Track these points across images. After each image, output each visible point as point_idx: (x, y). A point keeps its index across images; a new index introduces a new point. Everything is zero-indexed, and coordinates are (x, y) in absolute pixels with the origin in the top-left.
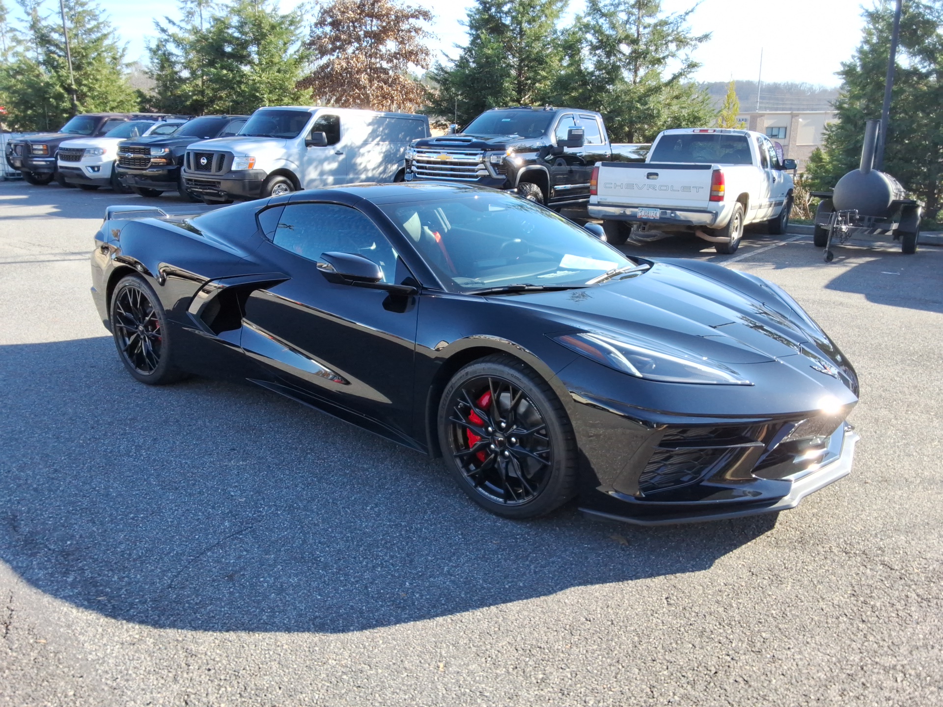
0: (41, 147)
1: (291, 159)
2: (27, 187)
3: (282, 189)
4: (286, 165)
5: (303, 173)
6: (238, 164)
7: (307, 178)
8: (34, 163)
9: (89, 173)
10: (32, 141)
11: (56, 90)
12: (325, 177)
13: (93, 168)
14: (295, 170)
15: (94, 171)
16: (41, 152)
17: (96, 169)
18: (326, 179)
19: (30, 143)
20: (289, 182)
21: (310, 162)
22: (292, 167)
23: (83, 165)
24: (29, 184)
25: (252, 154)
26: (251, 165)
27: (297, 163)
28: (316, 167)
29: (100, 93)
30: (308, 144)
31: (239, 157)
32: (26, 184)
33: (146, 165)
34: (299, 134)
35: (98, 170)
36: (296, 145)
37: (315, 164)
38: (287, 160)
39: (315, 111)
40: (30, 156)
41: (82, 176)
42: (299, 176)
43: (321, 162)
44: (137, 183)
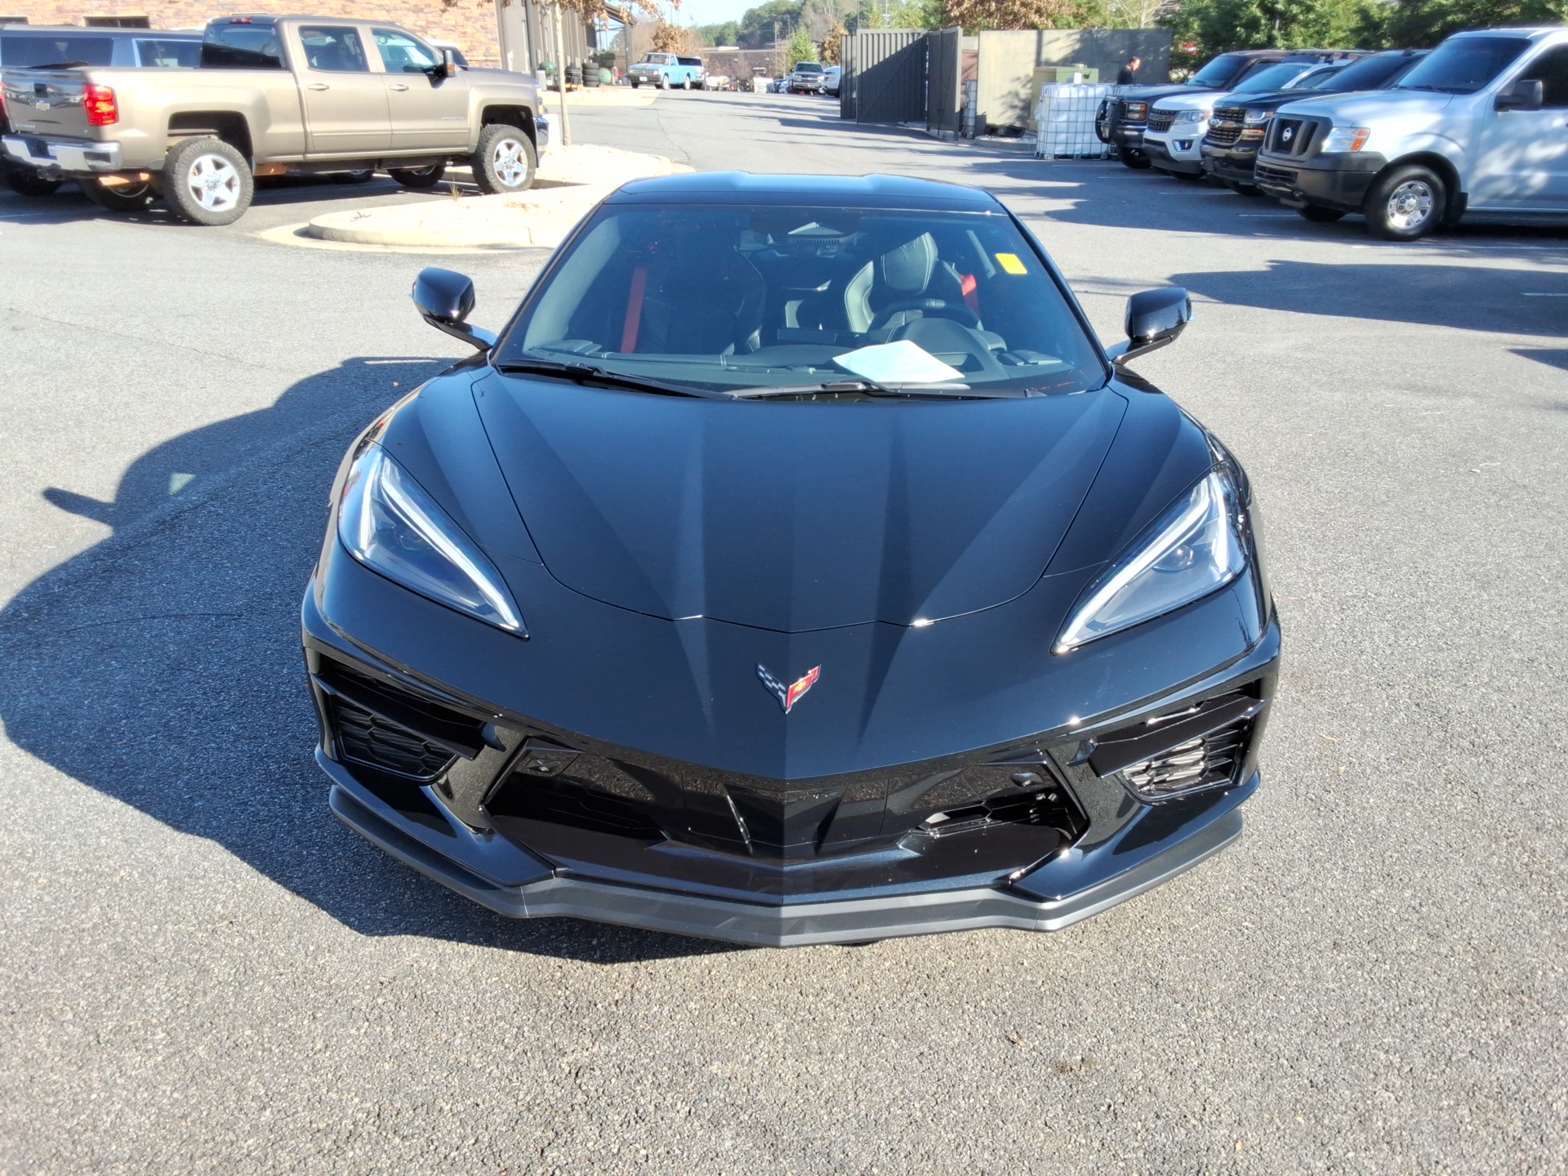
0: (1138, 108)
1: (1449, 134)
2: (1121, 170)
3: (1417, 193)
4: (1434, 145)
5: (1473, 164)
6: (1337, 142)
7: (1480, 174)
8: (1127, 133)
9: (1175, 152)
10: (1130, 98)
11: (1251, 12)
12: (1525, 173)
13: (1182, 143)
14: (1455, 156)
15: (1183, 148)
16: (1137, 116)
17: (1186, 145)
18: (1528, 178)
19: (1126, 102)
20: (1434, 178)
21: (1493, 143)
22: (1450, 149)
23: (1168, 139)
24: (1123, 166)
25: (1366, 124)
26: (1359, 143)
27: (1463, 142)
28: (1507, 153)
29: (1320, 16)
30: (1501, 104)
31: (1340, 128)
32: (1121, 165)
33: (1233, 140)
34: (1485, 85)
35: (1189, 147)
36: (1471, 107)
37: (1505, 146)
38: (1440, 135)
39: (1539, 38)
40: (1124, 121)
41: (1165, 156)
42: (1460, 167)
43: (1524, 142)
44: (1216, 170)
